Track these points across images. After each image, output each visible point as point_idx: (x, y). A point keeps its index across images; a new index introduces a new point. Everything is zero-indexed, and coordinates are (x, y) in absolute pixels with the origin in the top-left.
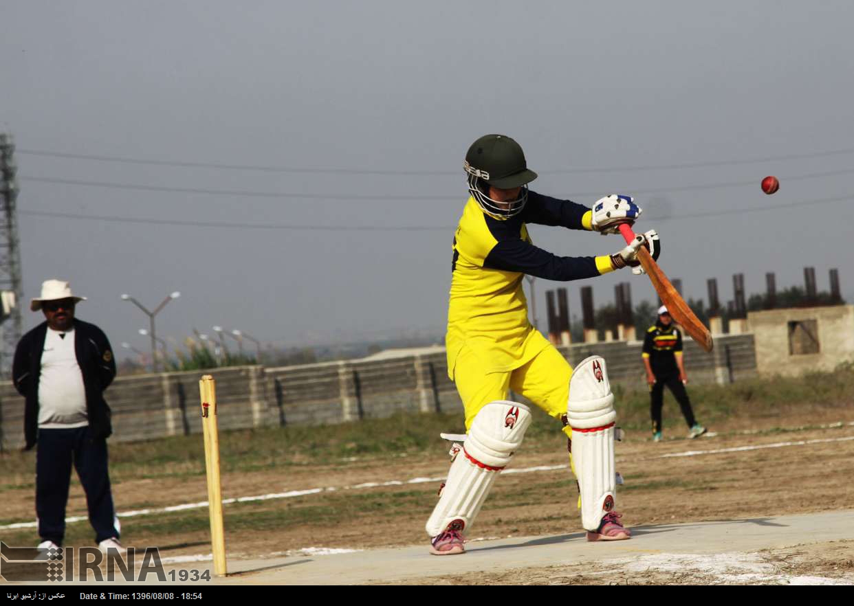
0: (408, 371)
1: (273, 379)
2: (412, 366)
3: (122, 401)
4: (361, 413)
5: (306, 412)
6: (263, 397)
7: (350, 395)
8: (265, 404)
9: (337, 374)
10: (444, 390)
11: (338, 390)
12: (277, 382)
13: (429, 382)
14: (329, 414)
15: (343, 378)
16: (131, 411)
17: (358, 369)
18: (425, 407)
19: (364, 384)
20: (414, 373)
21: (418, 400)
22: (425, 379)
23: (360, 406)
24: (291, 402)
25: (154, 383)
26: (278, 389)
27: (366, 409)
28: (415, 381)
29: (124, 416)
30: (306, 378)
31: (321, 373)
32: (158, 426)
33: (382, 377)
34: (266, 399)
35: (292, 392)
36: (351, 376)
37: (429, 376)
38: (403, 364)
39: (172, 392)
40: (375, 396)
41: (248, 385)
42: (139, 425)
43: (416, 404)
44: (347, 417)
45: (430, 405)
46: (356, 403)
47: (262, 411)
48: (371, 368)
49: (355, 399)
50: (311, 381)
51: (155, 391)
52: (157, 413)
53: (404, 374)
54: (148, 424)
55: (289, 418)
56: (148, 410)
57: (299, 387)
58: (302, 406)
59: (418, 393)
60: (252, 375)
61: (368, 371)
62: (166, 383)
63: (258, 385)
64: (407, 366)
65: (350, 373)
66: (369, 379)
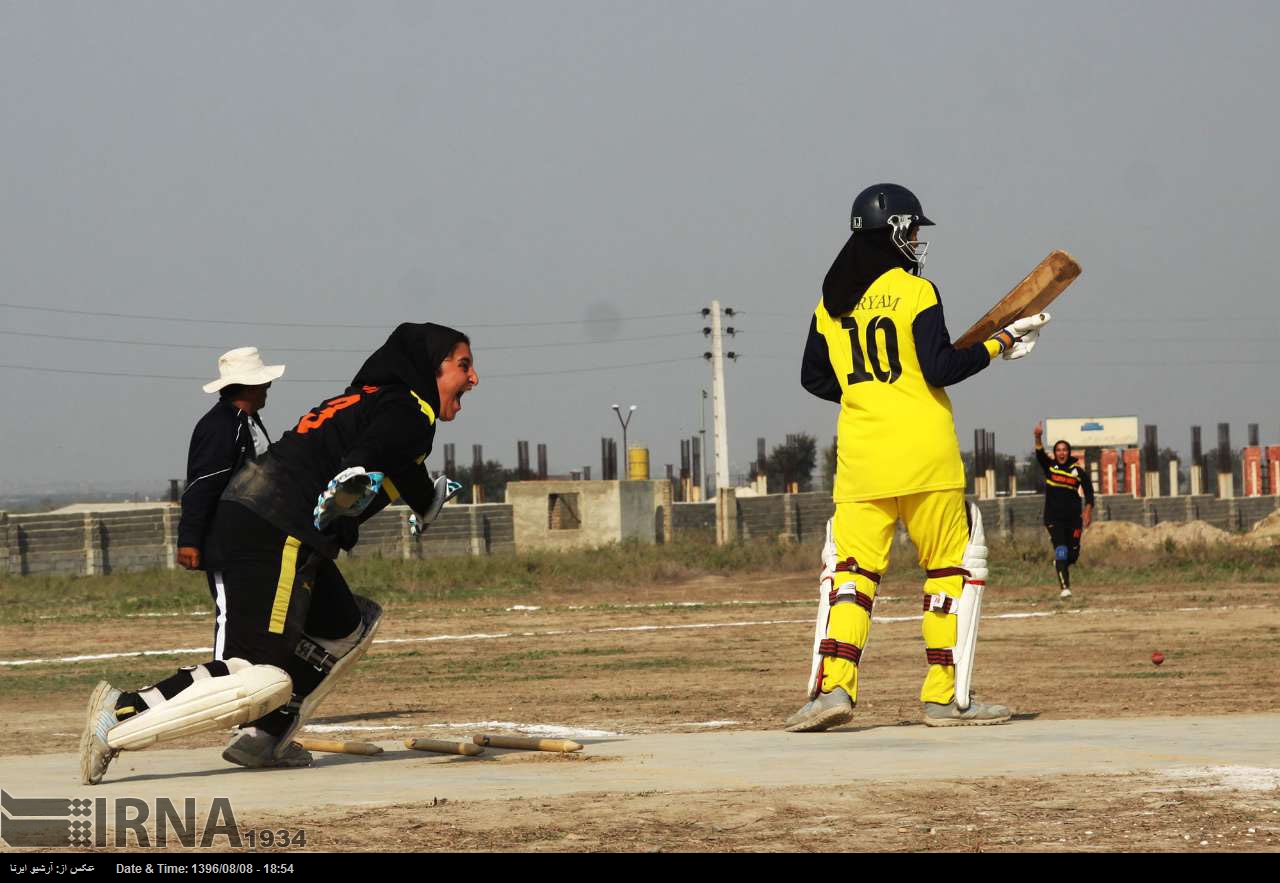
0: (156, 524)
1: (15, 525)
4: (106, 566)
5: (48, 561)
6: (6, 543)
7: (94, 547)
8: (8, 550)
9: (83, 524)
11: (83, 541)
12: (19, 529)
14: (72, 564)
15: (88, 528)
17: (104, 519)
19: (110, 535)
20: (162, 527)
21: (165, 556)
22: (173, 534)
23: (106, 559)
24: (34, 550)
26: (21, 535)
27: (111, 563)
28: (163, 535)
30: (51, 526)
33: (128, 529)
34: (8, 545)
35: (35, 539)
36: (97, 526)
38: (151, 516)
40: (123, 548)
43: (162, 559)
44: (90, 570)
46: (101, 555)
49: (100, 550)
50: (55, 529)
53: (151, 527)
55: (31, 567)
57: (44, 535)
58: (45, 554)
59: (165, 548)
61: (114, 523)
64: (155, 519)
65: (97, 523)
66: (115, 531)
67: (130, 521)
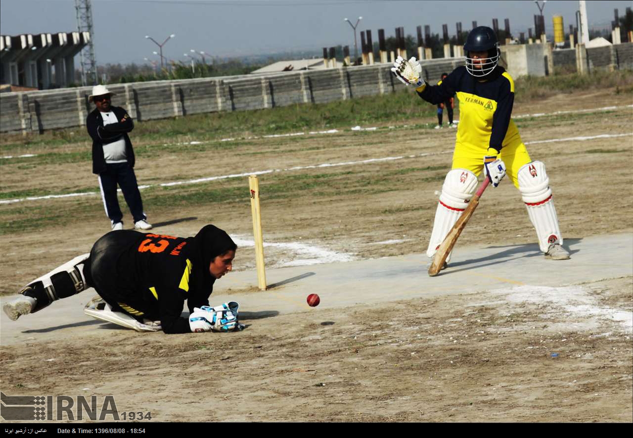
0: (297, 81)
1: (228, 86)
2: (299, 78)
3: (150, 98)
4: (273, 103)
5: (245, 103)
6: (223, 95)
7: (267, 94)
8: (224, 98)
9: (260, 83)
10: (315, 91)
11: (261, 91)
12: (230, 87)
13: (308, 86)
14: (257, 103)
15: (264, 85)
16: (156, 103)
17: (271, 80)
18: (306, 100)
19: (274, 88)
20: (300, 82)
21: (302, 96)
22: (306, 85)
23: (273, 99)
24: (237, 97)
25: (167, 89)
26: (231, 91)
27: (275, 101)
28: (301, 86)
29: (152, 105)
30: (244, 85)
31: (253, 83)
32: (170, 110)
33: (283, 84)
34: (224, 96)
35: (237, 92)
36: (268, 84)
37: (308, 83)
38: (294, 77)
39: (176, 93)
40: (281, 94)
41: (215, 89)
42: (159, 110)
43: (301, 98)
44: (266, 106)
45: (308, 99)
46: (271, 98)
47: (223, 103)
48: (278, 79)
50: (247, 87)
51: (168, 93)
52: (169, 103)
54: (165, 110)
55: (237, 106)
56: (164, 102)
57: (241, 90)
58: (243, 99)
59: (302, 92)
60: (217, 84)
61: (276, 81)
62: (173, 89)
63: (220, 89)
65: (267, 82)
66: (277, 85)
67: (284, 80)
